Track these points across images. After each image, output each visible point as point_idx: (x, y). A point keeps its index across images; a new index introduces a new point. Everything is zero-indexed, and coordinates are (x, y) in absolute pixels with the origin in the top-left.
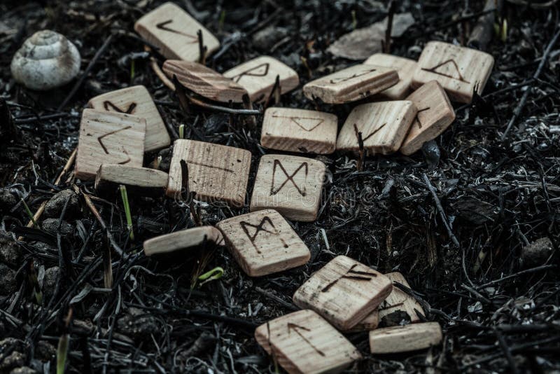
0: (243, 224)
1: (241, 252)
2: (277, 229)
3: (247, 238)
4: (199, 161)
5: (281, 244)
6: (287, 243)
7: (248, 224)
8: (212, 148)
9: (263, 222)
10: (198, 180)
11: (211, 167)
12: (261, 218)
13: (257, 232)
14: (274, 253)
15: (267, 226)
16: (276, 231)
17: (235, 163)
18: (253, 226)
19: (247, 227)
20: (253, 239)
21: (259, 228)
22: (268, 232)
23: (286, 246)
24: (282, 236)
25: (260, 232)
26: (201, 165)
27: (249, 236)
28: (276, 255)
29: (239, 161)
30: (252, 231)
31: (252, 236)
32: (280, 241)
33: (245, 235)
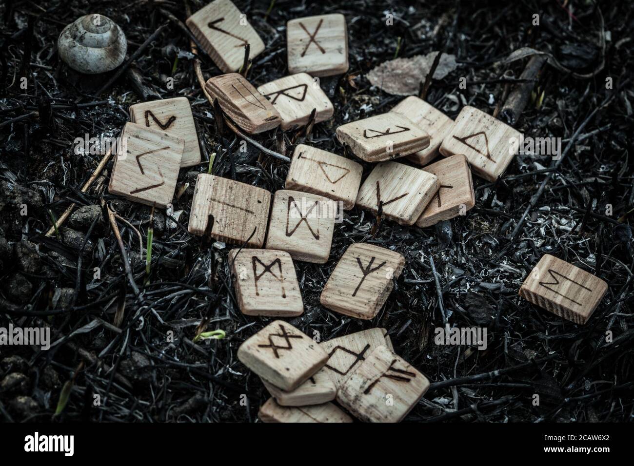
0: (255, 259)
1: (242, 288)
2: (283, 275)
3: (252, 276)
4: (222, 199)
5: (281, 293)
6: (287, 293)
7: (259, 261)
8: (234, 186)
9: (273, 264)
10: (221, 220)
11: (233, 206)
12: (273, 258)
13: (264, 272)
14: (270, 299)
15: (275, 269)
16: (281, 277)
17: (256, 203)
18: (263, 264)
19: (257, 264)
20: (257, 278)
21: (268, 269)
22: (274, 275)
23: (284, 296)
24: (285, 284)
25: (267, 273)
26: (224, 203)
27: (255, 274)
28: (272, 303)
29: (259, 202)
30: (260, 269)
31: (258, 275)
32: (281, 289)
33: (253, 271)
